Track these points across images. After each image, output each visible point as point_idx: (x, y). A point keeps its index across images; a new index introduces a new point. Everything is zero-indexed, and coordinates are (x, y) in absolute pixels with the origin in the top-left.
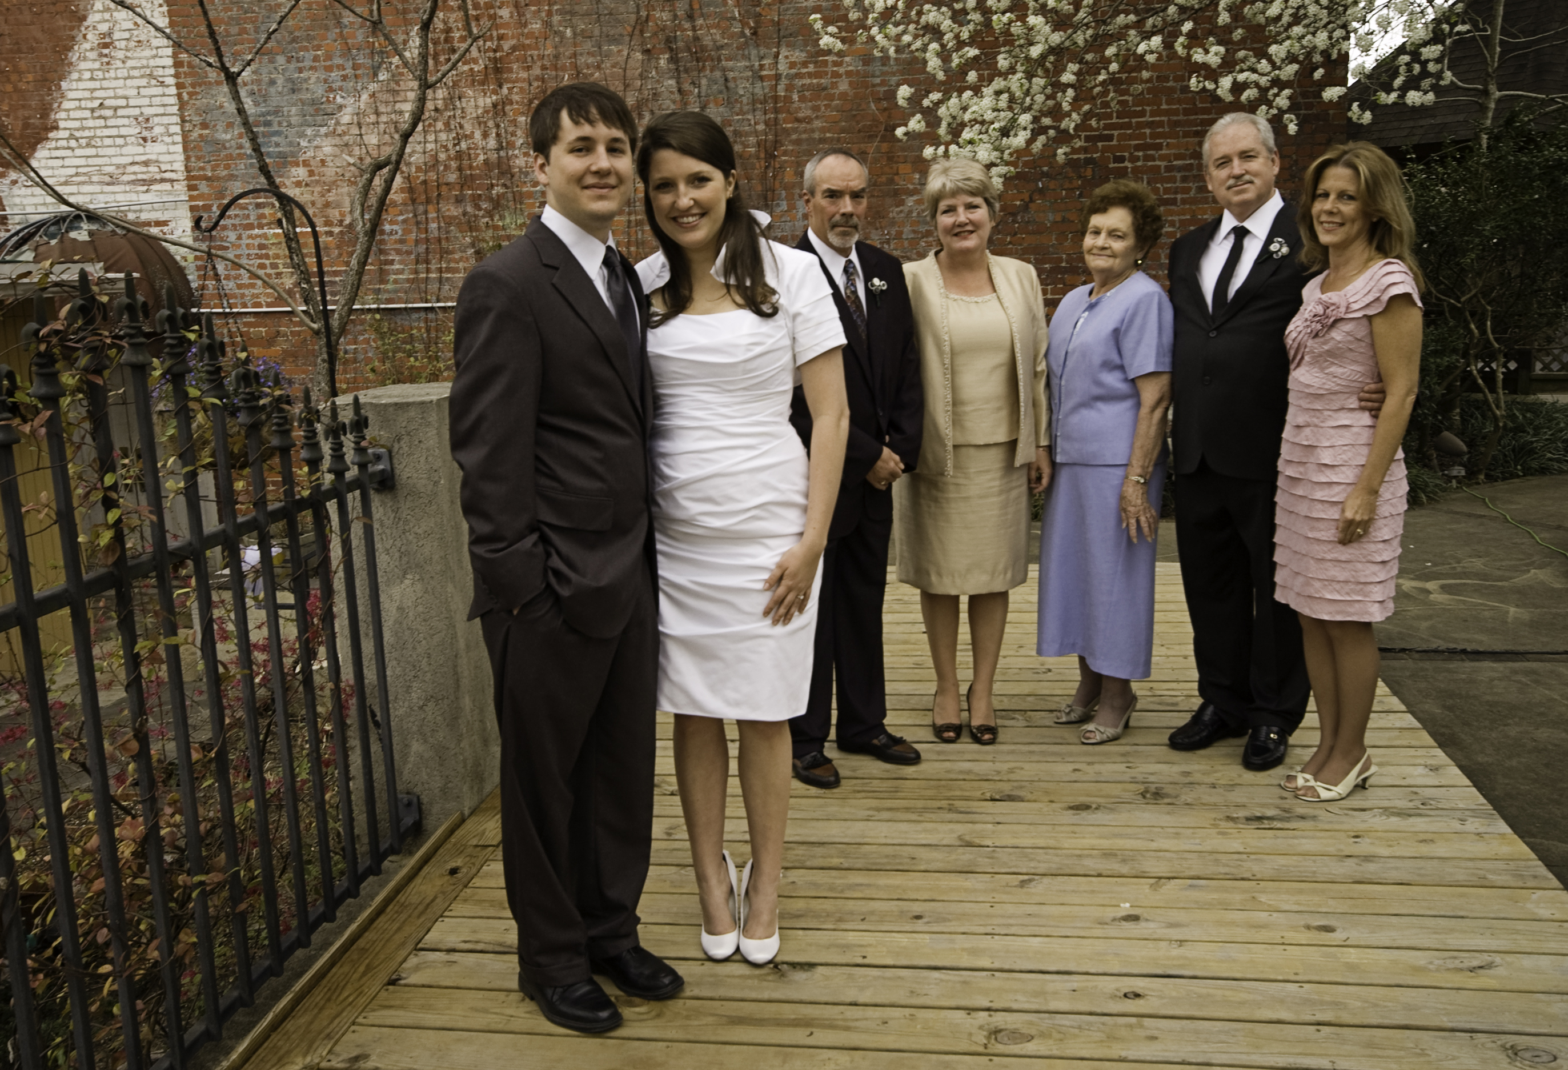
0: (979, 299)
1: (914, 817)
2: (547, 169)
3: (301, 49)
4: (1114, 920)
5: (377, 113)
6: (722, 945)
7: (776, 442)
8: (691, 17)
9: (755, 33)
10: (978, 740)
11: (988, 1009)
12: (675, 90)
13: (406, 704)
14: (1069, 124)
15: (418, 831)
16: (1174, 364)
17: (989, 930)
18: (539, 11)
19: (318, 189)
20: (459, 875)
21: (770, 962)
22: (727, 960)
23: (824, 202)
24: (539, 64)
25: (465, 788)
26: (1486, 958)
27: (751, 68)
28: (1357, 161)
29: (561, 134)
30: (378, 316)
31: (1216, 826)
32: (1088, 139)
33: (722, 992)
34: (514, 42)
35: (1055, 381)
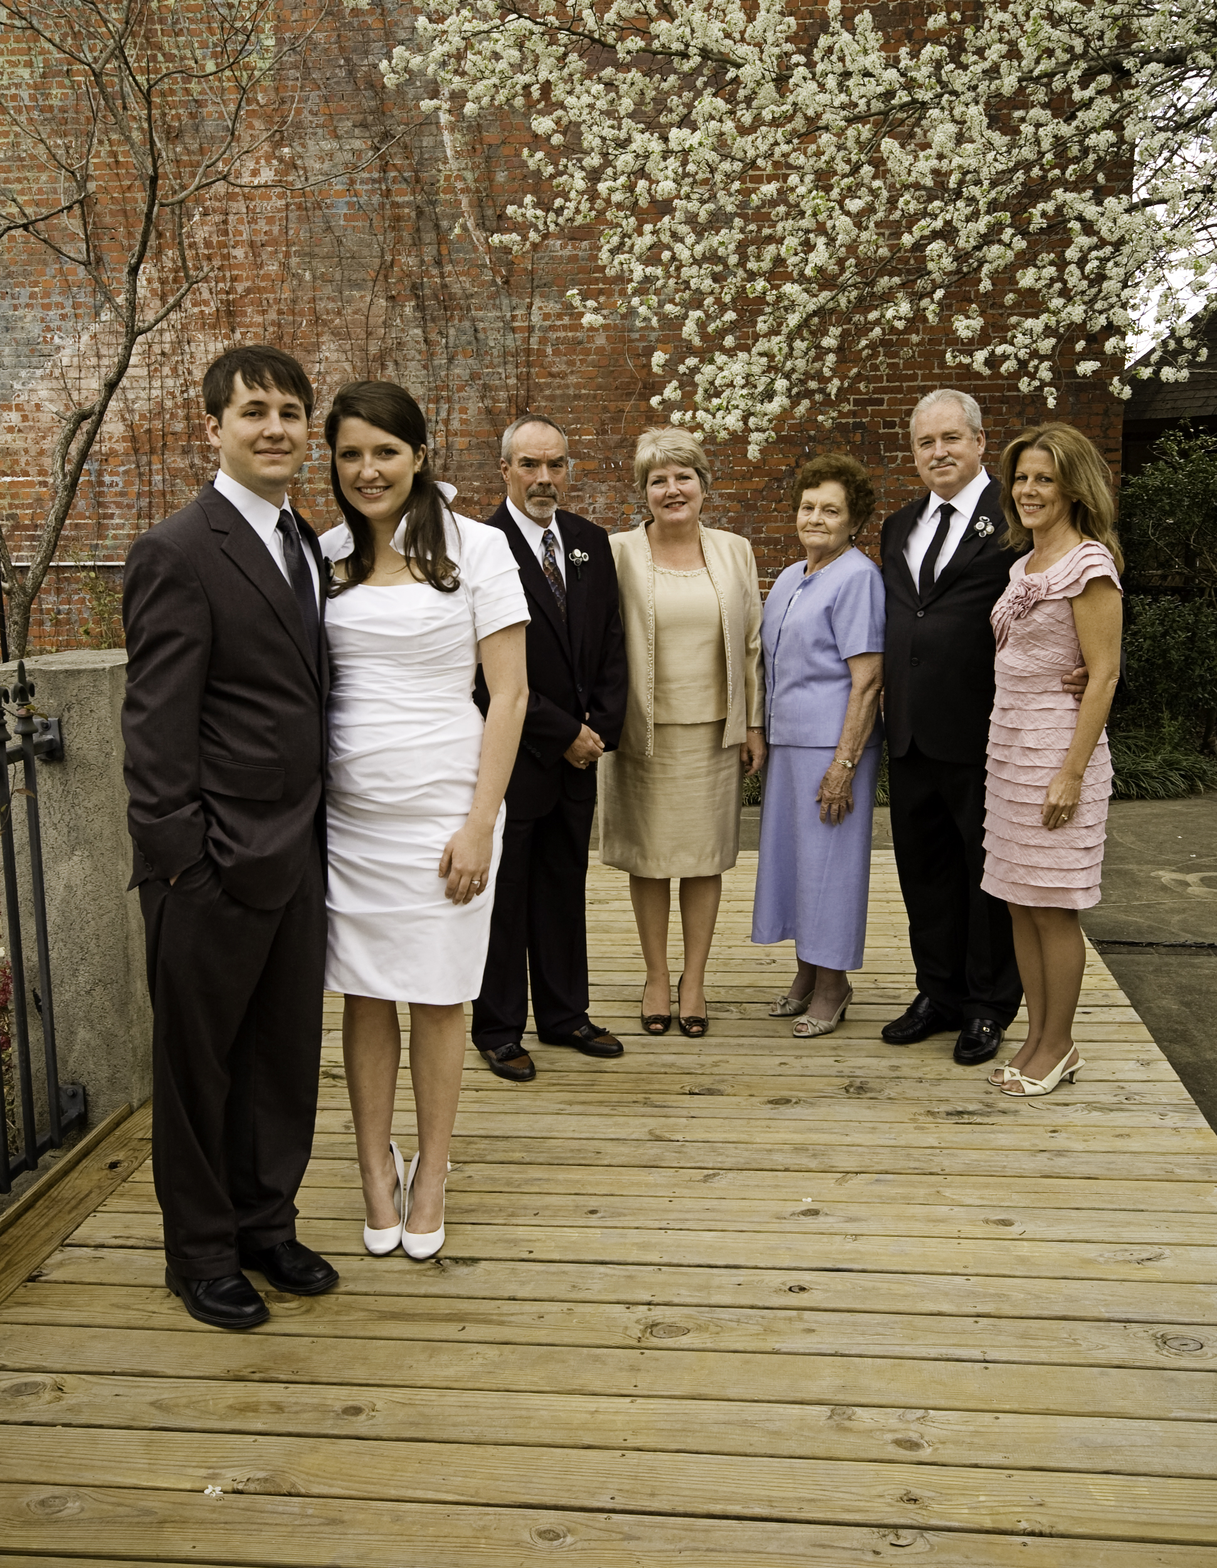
0: (689, 573)
1: (606, 1110)
2: (219, 432)
3: (16, 285)
4: (793, 1214)
5: (99, 356)
6: (382, 1240)
7: (454, 719)
8: (439, 263)
9: (507, 282)
10: (686, 1033)
11: (649, 1304)
12: (421, 339)
13: (73, 988)
14: (833, 387)
15: (83, 1123)
16: (886, 644)
17: (663, 1224)
18: (276, 252)
19: (32, 435)
20: (119, 1169)
21: (432, 1257)
22: (388, 1255)
23: (522, 471)
24: (275, 307)
25: (135, 1078)
26: (1156, 1250)
27: (502, 318)
28: (1051, 444)
29: (234, 397)
30: (93, 574)
31: (914, 1120)
32: (857, 402)
33: (378, 1287)
34: (249, 284)
35: (768, 660)
